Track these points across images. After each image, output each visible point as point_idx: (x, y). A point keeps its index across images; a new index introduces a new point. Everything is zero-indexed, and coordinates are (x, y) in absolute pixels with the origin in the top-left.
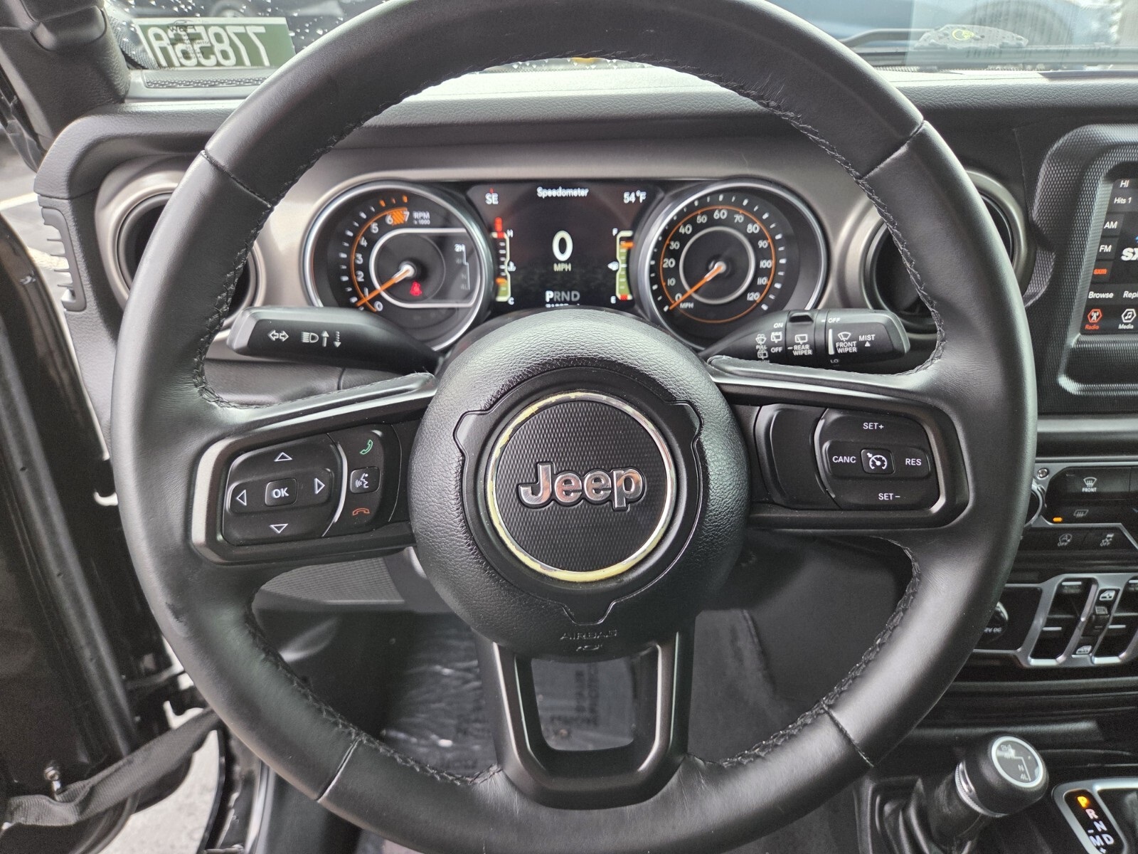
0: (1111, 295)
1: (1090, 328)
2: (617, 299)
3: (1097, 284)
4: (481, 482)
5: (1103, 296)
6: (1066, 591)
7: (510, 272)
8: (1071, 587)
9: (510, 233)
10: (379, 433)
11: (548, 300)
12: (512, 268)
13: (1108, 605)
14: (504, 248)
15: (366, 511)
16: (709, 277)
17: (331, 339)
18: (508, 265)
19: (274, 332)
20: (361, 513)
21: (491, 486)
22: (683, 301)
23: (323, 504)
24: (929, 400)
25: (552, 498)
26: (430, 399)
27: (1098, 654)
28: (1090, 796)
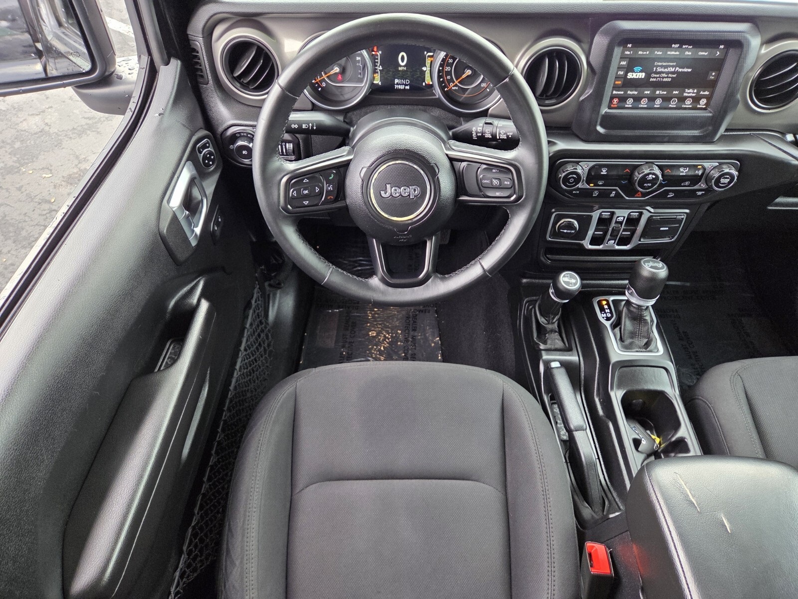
0: (622, 93)
1: (613, 106)
2: (425, 83)
3: (616, 87)
4: (368, 190)
5: (619, 93)
6: (603, 217)
7: (380, 70)
8: (606, 215)
9: (380, 52)
10: (334, 172)
11: (396, 83)
12: (381, 68)
13: (621, 223)
14: (377, 59)
15: (332, 197)
16: (464, 76)
17: (312, 127)
18: (379, 67)
19: (293, 125)
20: (331, 198)
21: (372, 191)
22: (453, 86)
23: (318, 195)
24: (513, 162)
25: (391, 195)
26: (351, 160)
27: (618, 245)
28: (607, 301)
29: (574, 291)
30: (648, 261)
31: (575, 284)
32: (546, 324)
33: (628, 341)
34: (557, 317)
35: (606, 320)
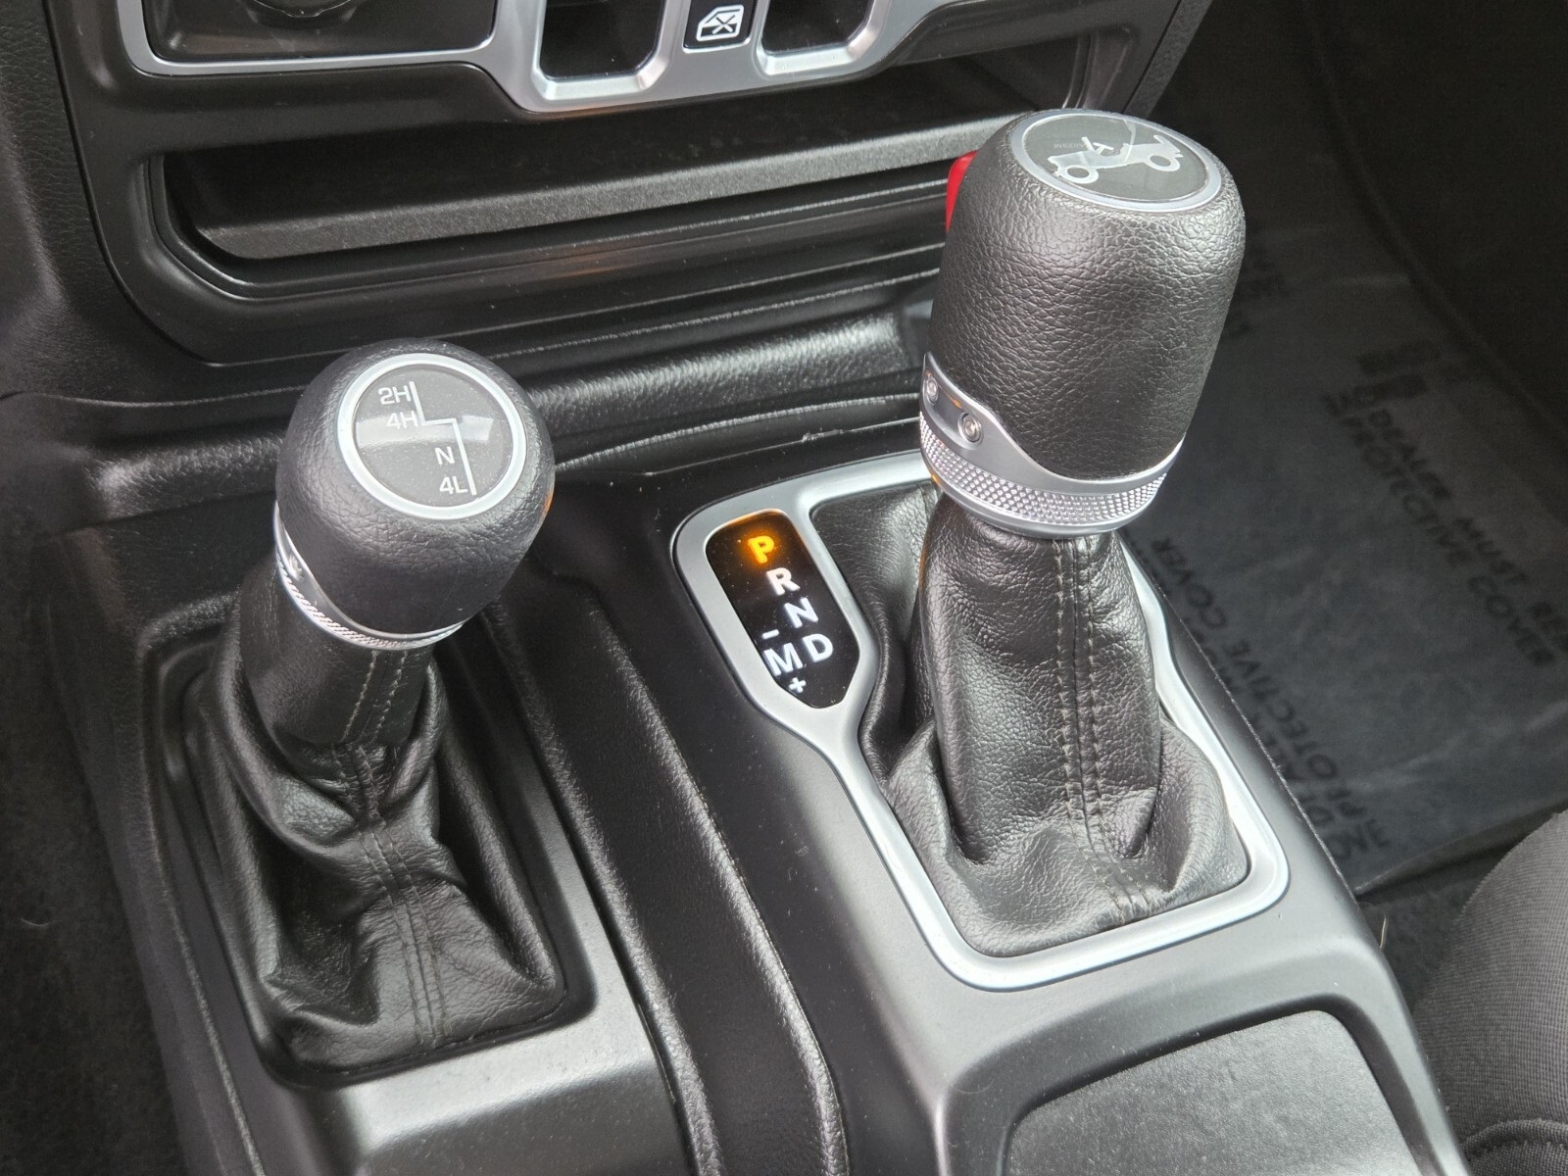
27: (778, 39)
28: (779, 525)
29: (491, 533)
30: (1069, 140)
31: (491, 459)
32: (340, 836)
33: (1012, 846)
34: (416, 757)
35: (808, 698)
